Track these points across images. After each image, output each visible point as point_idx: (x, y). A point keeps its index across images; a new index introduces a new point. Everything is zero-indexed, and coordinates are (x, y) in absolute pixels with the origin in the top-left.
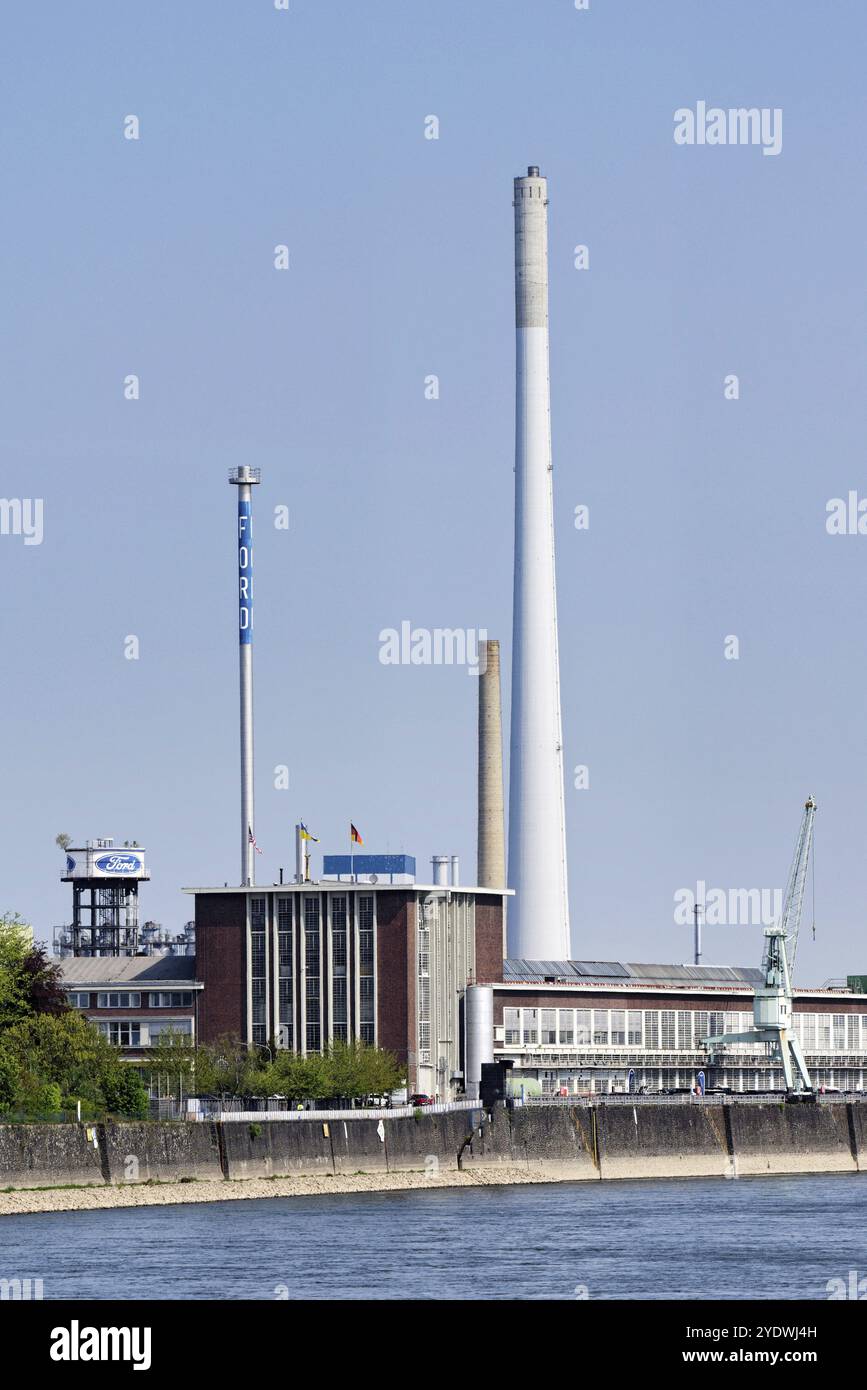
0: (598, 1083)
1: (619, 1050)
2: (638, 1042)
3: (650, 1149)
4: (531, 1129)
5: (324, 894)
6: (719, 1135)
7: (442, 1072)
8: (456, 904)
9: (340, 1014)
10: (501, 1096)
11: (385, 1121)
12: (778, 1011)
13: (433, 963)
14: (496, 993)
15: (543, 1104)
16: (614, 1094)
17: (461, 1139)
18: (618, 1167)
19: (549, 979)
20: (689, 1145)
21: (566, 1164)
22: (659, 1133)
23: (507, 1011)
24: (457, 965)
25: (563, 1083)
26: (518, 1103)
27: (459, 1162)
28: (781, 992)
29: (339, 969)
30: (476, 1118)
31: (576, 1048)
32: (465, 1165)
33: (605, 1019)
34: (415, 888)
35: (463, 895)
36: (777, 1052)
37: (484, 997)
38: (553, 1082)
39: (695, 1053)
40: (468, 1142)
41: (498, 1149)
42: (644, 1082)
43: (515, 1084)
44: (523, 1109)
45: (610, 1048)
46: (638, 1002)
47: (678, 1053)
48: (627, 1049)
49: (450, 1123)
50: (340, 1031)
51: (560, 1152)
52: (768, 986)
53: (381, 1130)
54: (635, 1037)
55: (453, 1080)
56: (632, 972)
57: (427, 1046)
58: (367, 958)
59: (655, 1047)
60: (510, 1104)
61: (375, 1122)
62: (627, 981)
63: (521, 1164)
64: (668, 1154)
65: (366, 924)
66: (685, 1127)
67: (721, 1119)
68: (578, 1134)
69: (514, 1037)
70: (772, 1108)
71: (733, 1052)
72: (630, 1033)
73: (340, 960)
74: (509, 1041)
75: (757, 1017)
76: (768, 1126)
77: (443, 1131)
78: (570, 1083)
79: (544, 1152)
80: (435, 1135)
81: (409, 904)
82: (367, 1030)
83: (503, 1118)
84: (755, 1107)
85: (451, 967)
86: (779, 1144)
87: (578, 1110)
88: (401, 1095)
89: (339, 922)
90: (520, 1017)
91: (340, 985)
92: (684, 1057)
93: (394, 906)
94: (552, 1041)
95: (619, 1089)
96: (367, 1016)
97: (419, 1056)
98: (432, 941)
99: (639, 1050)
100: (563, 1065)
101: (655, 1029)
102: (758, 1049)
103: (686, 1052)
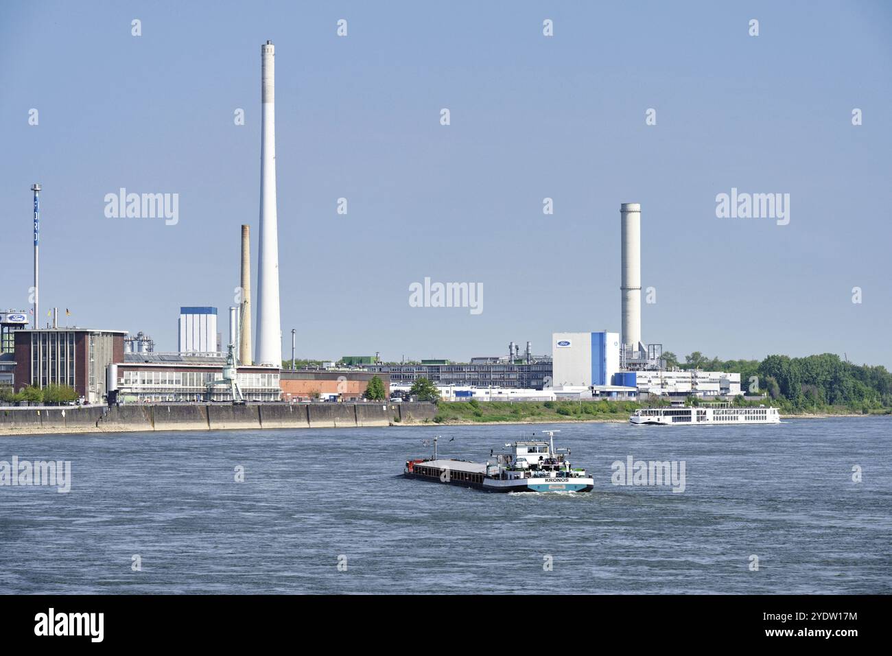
0: (162, 398)
1: (171, 386)
2: (179, 383)
3: (175, 421)
4: (126, 413)
5: (57, 332)
6: (204, 417)
7: (99, 393)
8: (105, 336)
9: (62, 373)
10: (115, 402)
11: (65, 410)
12: (231, 373)
13: (95, 356)
14: (119, 366)
15: (131, 405)
16: (169, 401)
17: (99, 416)
18: (160, 427)
19: (146, 362)
20: (190, 419)
21: (140, 425)
22: (178, 415)
23: (125, 373)
24: (105, 357)
25: (148, 398)
26: (121, 405)
27: (97, 424)
28: (232, 366)
29: (62, 358)
30: (104, 410)
31: (153, 386)
32: (99, 425)
33: (165, 375)
34: (88, 330)
35: (108, 333)
36: (231, 387)
37: (114, 368)
38: (144, 397)
39: (202, 387)
40: (101, 418)
41: (112, 420)
42: (181, 397)
43: (119, 398)
44: (123, 407)
45: (167, 386)
46: (179, 369)
47: (195, 387)
48: (174, 386)
49: (93, 411)
50: (62, 379)
51: (138, 422)
52: (228, 364)
53: (63, 413)
54: (178, 382)
55: (103, 396)
56: (184, 359)
57: (93, 384)
58: (72, 354)
59: (186, 385)
60: (118, 404)
61: (61, 411)
62: (181, 362)
63: (122, 425)
64: (182, 422)
65: (71, 343)
66: (190, 413)
67: (206, 410)
68: (145, 416)
69: (128, 382)
70: (226, 408)
71: (218, 387)
72: (176, 381)
73: (62, 355)
74: (126, 383)
75: (223, 375)
76: (224, 413)
77: (90, 414)
78: (151, 398)
79: (132, 422)
80: (87, 415)
81: (86, 336)
82: (72, 379)
83: (115, 409)
84: (219, 406)
85: (103, 357)
86: (228, 419)
87: (146, 408)
88: (82, 401)
89: (62, 342)
90: (131, 375)
91: (62, 363)
92: (197, 389)
93: (80, 337)
94: (144, 383)
95: (170, 400)
96: (72, 374)
97: (90, 388)
98: (95, 350)
99: (180, 386)
100: (148, 391)
101: (193, 380)
102: (224, 386)
103: (198, 387)
